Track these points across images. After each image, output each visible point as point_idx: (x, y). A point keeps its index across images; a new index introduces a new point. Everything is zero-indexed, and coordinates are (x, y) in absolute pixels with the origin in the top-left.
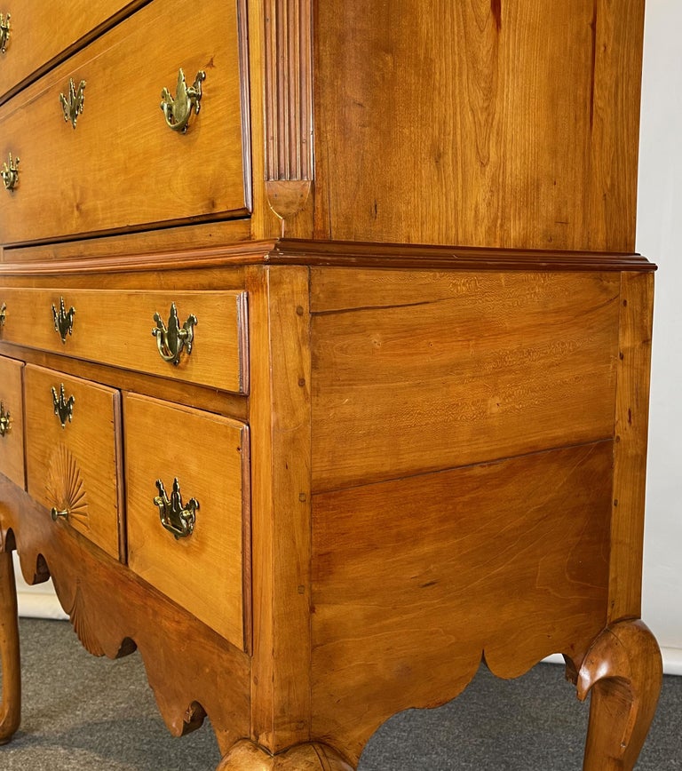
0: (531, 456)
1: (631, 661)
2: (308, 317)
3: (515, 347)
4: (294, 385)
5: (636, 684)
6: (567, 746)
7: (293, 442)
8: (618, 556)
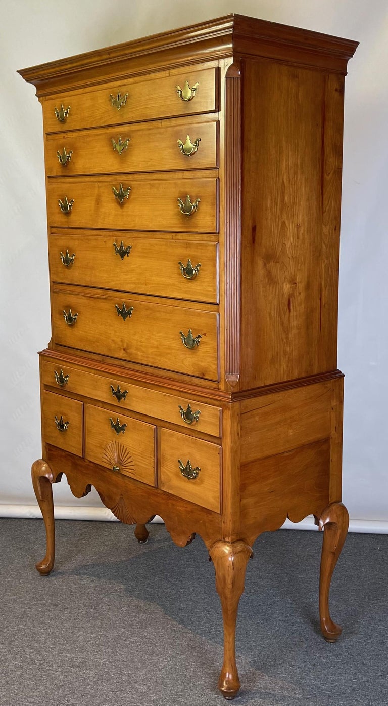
0: (302, 448)
1: (337, 517)
2: (240, 415)
3: (296, 412)
4: (236, 434)
5: (340, 525)
6: (315, 566)
7: (236, 452)
8: (332, 483)
